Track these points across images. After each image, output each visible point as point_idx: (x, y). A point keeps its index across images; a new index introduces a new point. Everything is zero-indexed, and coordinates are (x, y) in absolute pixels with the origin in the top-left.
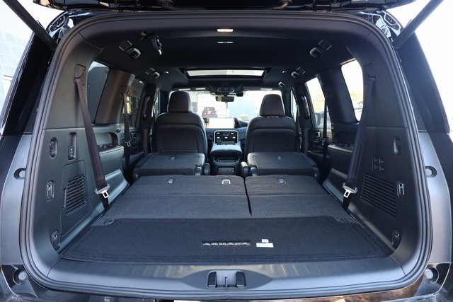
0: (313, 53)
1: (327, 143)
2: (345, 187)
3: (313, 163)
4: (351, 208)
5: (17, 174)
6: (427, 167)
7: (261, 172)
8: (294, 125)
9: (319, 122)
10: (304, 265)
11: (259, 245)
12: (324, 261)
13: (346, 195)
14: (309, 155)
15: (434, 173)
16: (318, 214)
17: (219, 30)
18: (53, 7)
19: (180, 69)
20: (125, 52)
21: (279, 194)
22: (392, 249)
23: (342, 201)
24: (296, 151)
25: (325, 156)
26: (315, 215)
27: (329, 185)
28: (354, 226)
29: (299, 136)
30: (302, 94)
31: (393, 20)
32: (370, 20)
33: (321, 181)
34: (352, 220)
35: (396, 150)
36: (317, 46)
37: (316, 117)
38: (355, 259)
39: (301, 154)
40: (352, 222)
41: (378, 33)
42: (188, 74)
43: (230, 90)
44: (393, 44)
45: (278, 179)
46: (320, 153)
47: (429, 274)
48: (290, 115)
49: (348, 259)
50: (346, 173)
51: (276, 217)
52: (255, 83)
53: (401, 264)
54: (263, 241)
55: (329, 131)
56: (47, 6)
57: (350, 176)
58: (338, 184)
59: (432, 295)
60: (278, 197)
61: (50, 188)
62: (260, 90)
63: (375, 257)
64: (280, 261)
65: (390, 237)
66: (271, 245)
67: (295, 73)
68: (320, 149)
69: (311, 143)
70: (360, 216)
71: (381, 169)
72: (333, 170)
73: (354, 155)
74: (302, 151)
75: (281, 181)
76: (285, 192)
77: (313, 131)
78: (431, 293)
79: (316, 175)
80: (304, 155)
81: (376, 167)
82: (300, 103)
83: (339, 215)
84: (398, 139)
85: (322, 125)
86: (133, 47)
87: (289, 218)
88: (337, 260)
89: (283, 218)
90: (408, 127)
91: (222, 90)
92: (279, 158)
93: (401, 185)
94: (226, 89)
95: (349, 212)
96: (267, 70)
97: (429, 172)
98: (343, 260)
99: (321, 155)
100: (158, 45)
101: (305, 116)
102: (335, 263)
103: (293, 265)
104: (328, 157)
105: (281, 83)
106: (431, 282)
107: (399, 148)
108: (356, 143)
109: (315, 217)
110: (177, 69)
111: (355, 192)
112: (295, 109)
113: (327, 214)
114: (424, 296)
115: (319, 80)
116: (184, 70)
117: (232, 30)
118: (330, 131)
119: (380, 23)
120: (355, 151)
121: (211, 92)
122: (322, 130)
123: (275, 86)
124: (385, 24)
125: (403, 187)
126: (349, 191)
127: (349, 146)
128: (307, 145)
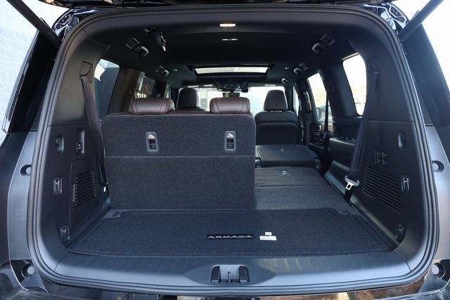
0: (315, 49)
1: (328, 136)
2: (347, 180)
3: (314, 155)
4: (353, 200)
5: (23, 171)
6: (433, 162)
7: (265, 164)
8: (296, 119)
9: (320, 116)
10: (308, 259)
11: (262, 238)
12: (327, 255)
13: (349, 187)
14: (311, 147)
15: (441, 167)
16: (320, 205)
17: (221, 25)
18: (58, 5)
19: (188, 67)
20: (133, 50)
21: (282, 186)
22: (397, 242)
23: (344, 193)
24: (298, 144)
25: (326, 148)
26: (317, 207)
27: (330, 177)
28: (356, 218)
29: (301, 129)
30: (304, 89)
31: (398, 12)
32: (375, 12)
33: (322, 173)
34: (354, 212)
35: (400, 144)
36: (320, 42)
37: (318, 111)
38: (359, 253)
39: (303, 146)
40: (354, 214)
41: (383, 25)
42: (196, 72)
43: (236, 87)
44: (399, 37)
45: (281, 171)
46: (321, 145)
47: (436, 270)
48: (293, 109)
49: (352, 253)
50: (348, 165)
51: (279, 209)
52: (259, 80)
53: (406, 259)
54: (266, 233)
55: (330, 124)
56: (51, 4)
57: (352, 169)
58: (341, 176)
59: (438, 290)
60: (281, 189)
61: (57, 183)
62: (264, 86)
63: (379, 251)
64: (283, 255)
65: (393, 231)
66: (274, 238)
67: (297, 69)
68: (321, 142)
69: (312, 136)
70: (363, 208)
71: (384, 162)
72: (334, 162)
73: (357, 148)
74: (304, 143)
75: (284, 173)
76: (288, 184)
77: (315, 124)
78: (437, 289)
79: (317, 167)
80: (306, 147)
81: (378, 161)
82: (302, 98)
83: (341, 207)
84: (403, 133)
85: (323, 118)
86: (141, 45)
87: (293, 210)
88: (341, 254)
89: (287, 210)
90: (415, 121)
91: (229, 87)
92: (282, 150)
93: (406, 180)
94: (232, 86)
95: (351, 204)
96: (271, 67)
97: (436, 167)
98: (347, 254)
99: (323, 148)
100: (162, 41)
101: (307, 110)
102: (339, 257)
103: (297, 260)
104: (329, 149)
105: (283, 79)
106: (437, 278)
107: (403, 142)
108: (359, 137)
109: (317, 209)
110: (185, 67)
111: (357, 184)
112: (297, 104)
113: (330, 206)
114: (430, 292)
115: (321, 75)
116: (192, 68)
117: (234, 25)
118: (332, 124)
119: (385, 16)
120: (358, 145)
121: (218, 88)
122: (324, 124)
123: (278, 82)
124: (390, 17)
125: (407, 181)
126: (351, 183)
127: (350, 139)
128: (308, 137)
